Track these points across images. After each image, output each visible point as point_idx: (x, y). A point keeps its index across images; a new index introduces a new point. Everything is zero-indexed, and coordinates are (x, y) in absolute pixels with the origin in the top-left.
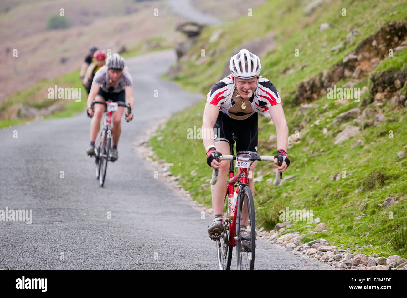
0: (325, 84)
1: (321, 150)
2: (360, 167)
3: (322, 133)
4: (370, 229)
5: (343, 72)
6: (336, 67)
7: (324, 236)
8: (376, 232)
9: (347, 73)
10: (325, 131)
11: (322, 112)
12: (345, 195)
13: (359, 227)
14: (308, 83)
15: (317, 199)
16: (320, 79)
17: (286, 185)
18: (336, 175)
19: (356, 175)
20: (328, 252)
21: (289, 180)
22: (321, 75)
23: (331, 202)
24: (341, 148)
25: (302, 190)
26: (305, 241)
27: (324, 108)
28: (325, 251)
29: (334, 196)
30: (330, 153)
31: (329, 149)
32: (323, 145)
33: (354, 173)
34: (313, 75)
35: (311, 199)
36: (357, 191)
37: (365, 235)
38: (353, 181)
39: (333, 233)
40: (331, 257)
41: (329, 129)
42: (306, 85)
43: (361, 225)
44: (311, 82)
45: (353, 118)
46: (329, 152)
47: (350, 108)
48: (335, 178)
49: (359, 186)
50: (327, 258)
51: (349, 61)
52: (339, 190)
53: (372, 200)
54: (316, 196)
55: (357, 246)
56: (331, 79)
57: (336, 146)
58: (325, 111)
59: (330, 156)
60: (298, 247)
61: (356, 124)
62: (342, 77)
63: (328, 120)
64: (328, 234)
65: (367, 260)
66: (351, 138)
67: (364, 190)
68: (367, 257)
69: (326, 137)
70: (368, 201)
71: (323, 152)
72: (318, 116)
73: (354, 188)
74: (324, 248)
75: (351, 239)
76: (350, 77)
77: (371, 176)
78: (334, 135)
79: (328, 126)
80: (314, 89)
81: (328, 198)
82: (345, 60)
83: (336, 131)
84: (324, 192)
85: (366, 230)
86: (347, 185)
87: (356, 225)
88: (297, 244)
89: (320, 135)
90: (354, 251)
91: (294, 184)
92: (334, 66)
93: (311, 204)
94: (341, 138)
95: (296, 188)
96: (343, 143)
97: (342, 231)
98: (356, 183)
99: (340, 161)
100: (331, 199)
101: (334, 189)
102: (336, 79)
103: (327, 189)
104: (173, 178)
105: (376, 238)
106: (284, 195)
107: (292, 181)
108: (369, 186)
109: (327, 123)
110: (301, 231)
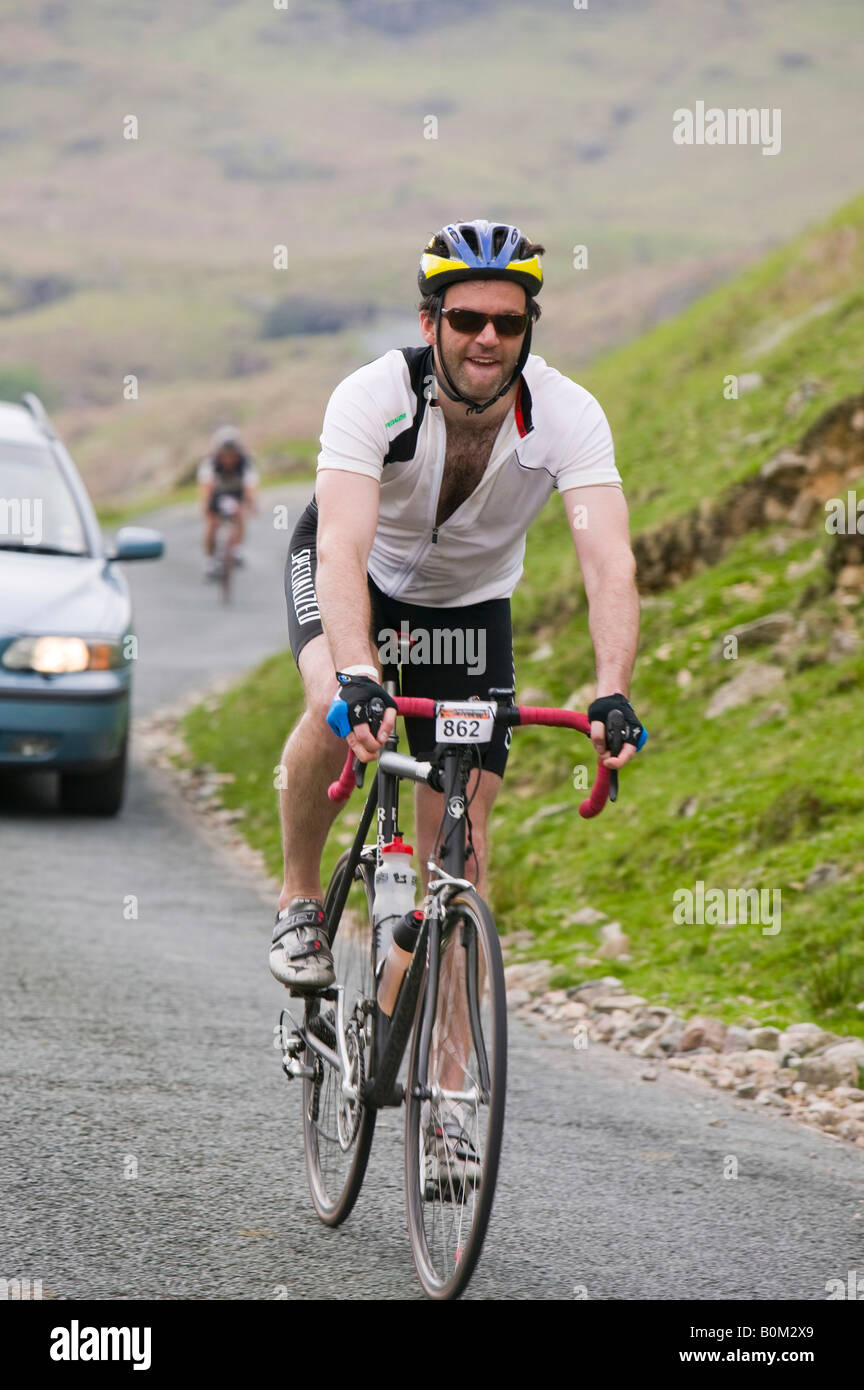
0: (706, 543)
1: (665, 734)
2: (760, 779)
3: (675, 685)
4: (756, 953)
5: (759, 508)
6: (740, 489)
7: (619, 972)
8: (771, 965)
9: (773, 509)
10: (684, 679)
11: (683, 622)
12: (706, 859)
13: (725, 947)
14: (658, 537)
15: (621, 871)
16: (693, 527)
17: (541, 832)
18: (687, 803)
19: (745, 800)
20: (617, 1013)
21: (552, 816)
22: (695, 515)
23: (661, 879)
24: (722, 730)
25: (583, 845)
26: (560, 984)
27: (689, 610)
28: (608, 1010)
29: (673, 863)
30: (690, 744)
31: (687, 731)
32: (671, 718)
33: (738, 797)
34: (671, 517)
35: (605, 870)
36: (741, 849)
37: (737, 971)
38: (731, 821)
39: (647, 967)
40: (623, 1028)
41: (695, 673)
42: (650, 544)
43: (734, 943)
44: (667, 536)
45: (770, 641)
46: (685, 741)
47: (766, 610)
48: (682, 812)
49: (746, 835)
50: (612, 1031)
51: (782, 472)
52: (688, 845)
53: (774, 872)
54: (620, 861)
55: (707, 999)
56: (722, 526)
57: (708, 724)
58: (691, 619)
59: (689, 752)
60: (537, 1002)
61: (777, 660)
62: (758, 522)
63: (697, 647)
64: (633, 967)
65: (724, 1035)
66: (757, 700)
67: (760, 847)
68: (725, 1028)
69: (684, 696)
70: (764, 874)
71: (671, 739)
72: (670, 635)
73: (733, 839)
74: (607, 1002)
75: (694, 981)
76: (782, 522)
77: (782, 804)
78: (708, 692)
79: (695, 663)
80: (676, 559)
81: (657, 867)
82: (768, 469)
83: (715, 679)
84: (645, 851)
85: (743, 958)
86: (715, 829)
87: (718, 944)
88: (534, 995)
89: (669, 691)
90: (694, 1012)
91: (563, 828)
92: (735, 485)
93: (603, 885)
94: (728, 698)
95: (571, 839)
96: (732, 713)
97: (675, 959)
98: (740, 826)
99: (709, 763)
100: (663, 872)
101: (677, 843)
102: (738, 524)
103: (656, 843)
104: (225, 815)
105: (766, 978)
106: (531, 859)
107: (559, 821)
108: (776, 832)
109: (692, 654)
110: (556, 959)
